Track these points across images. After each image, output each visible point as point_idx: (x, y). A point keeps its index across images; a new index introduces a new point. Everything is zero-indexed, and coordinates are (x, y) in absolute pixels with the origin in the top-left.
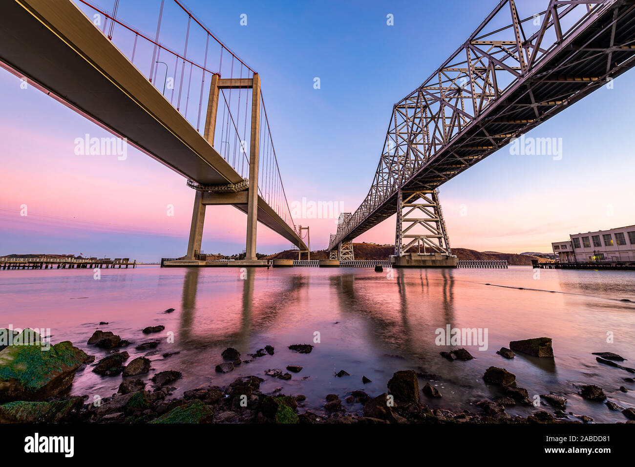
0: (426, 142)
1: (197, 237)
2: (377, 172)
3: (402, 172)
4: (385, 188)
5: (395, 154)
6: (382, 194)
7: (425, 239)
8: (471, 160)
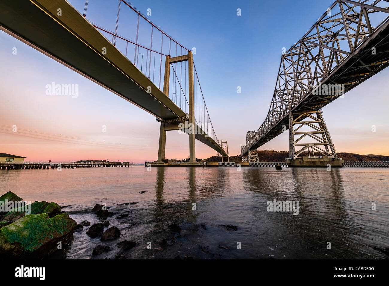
0: (310, 77)
1: (162, 149)
2: (272, 102)
3: (291, 100)
4: (279, 112)
5: (285, 88)
6: (277, 116)
7: (313, 147)
8: (350, 85)
